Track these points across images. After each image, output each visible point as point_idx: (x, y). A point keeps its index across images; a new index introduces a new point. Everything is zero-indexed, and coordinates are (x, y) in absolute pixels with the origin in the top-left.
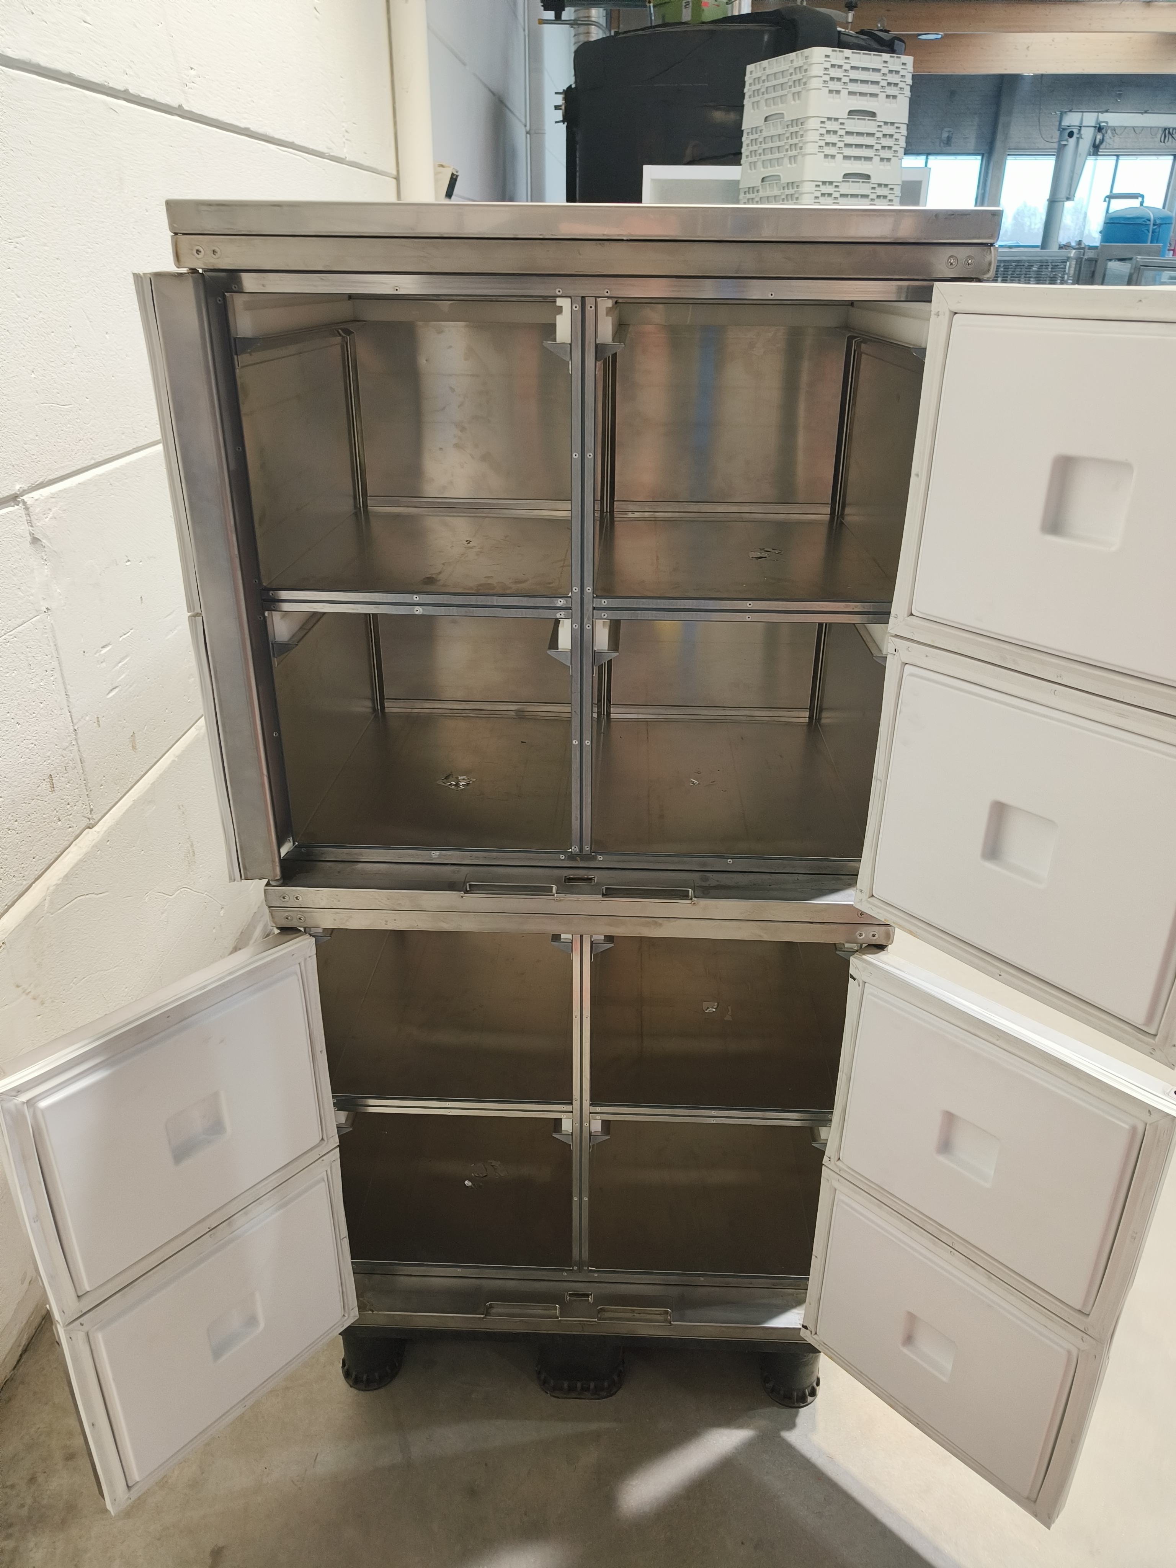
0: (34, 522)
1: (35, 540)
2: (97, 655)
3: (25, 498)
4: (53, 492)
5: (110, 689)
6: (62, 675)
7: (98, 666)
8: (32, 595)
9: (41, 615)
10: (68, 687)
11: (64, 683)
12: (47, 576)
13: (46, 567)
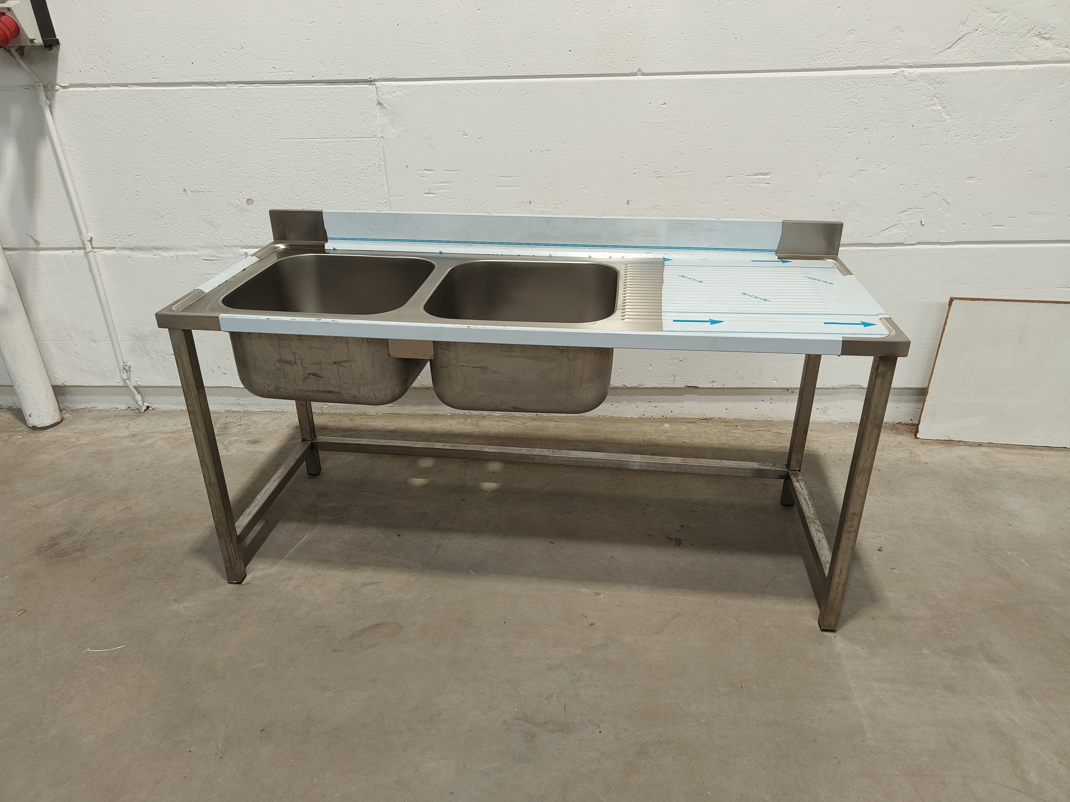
0: (379, 94)
1: (380, 104)
2: (420, 172)
3: (376, 83)
4: (399, 84)
5: (426, 192)
6: (386, 170)
7: (419, 177)
8: (372, 127)
9: (377, 138)
10: (389, 177)
11: (386, 174)
12: (385, 122)
13: (386, 118)
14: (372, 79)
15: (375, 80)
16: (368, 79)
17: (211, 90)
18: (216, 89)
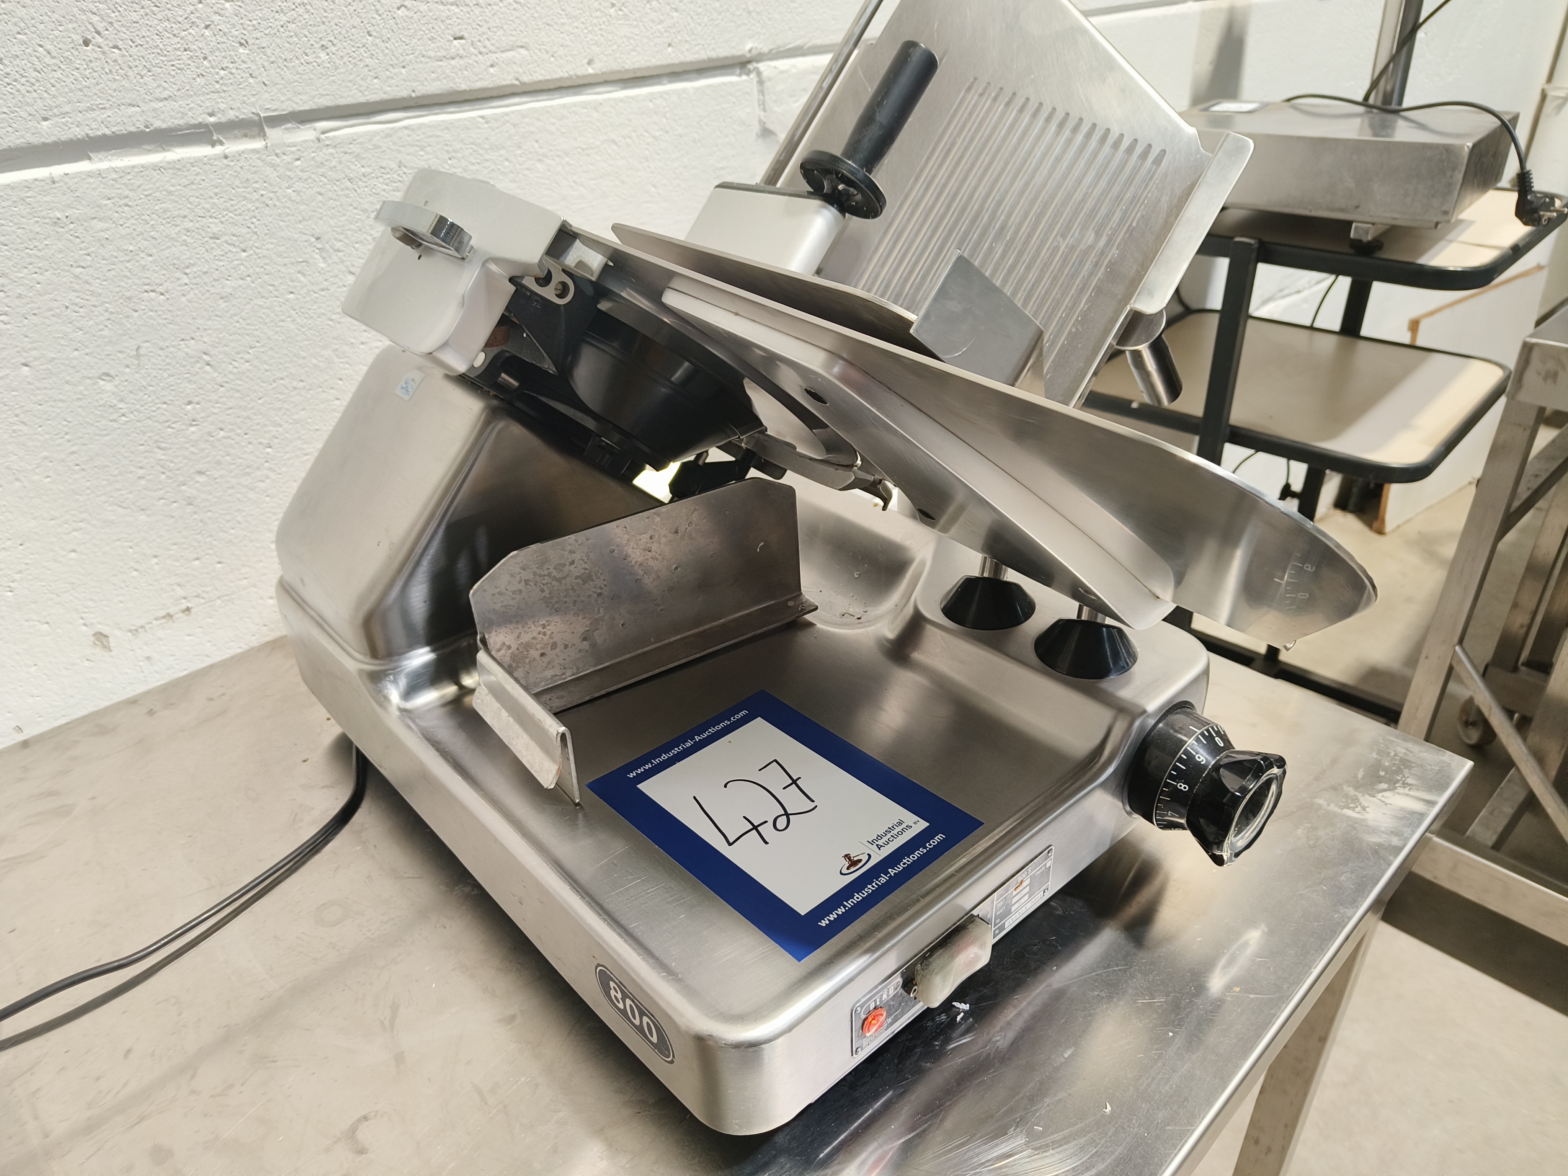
14: (754, 52)
15: (760, 57)
16: (743, 56)
17: (194, 162)
18: (216, 158)
